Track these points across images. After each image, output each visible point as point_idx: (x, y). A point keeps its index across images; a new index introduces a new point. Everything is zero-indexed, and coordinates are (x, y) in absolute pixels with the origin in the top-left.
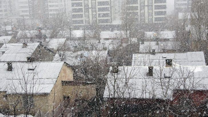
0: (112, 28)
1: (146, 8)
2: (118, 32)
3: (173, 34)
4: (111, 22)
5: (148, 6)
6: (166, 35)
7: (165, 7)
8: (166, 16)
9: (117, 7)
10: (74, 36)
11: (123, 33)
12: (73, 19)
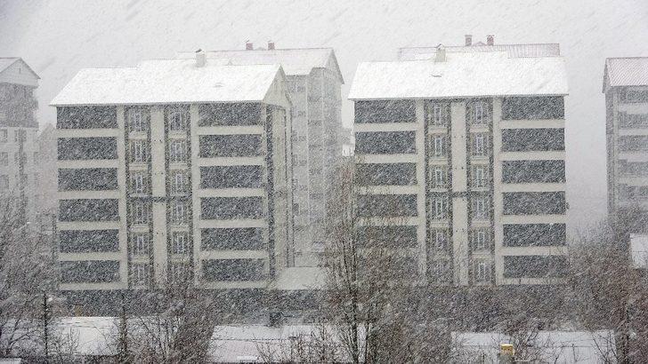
0: (278, 308)
1: (460, 206)
2: (308, 331)
3: (604, 349)
4: (273, 275)
5: (468, 195)
6: (568, 350)
7: (557, 203)
8: (565, 250)
9: (302, 199)
10: (63, 349)
11: (335, 339)
12: (63, 257)
